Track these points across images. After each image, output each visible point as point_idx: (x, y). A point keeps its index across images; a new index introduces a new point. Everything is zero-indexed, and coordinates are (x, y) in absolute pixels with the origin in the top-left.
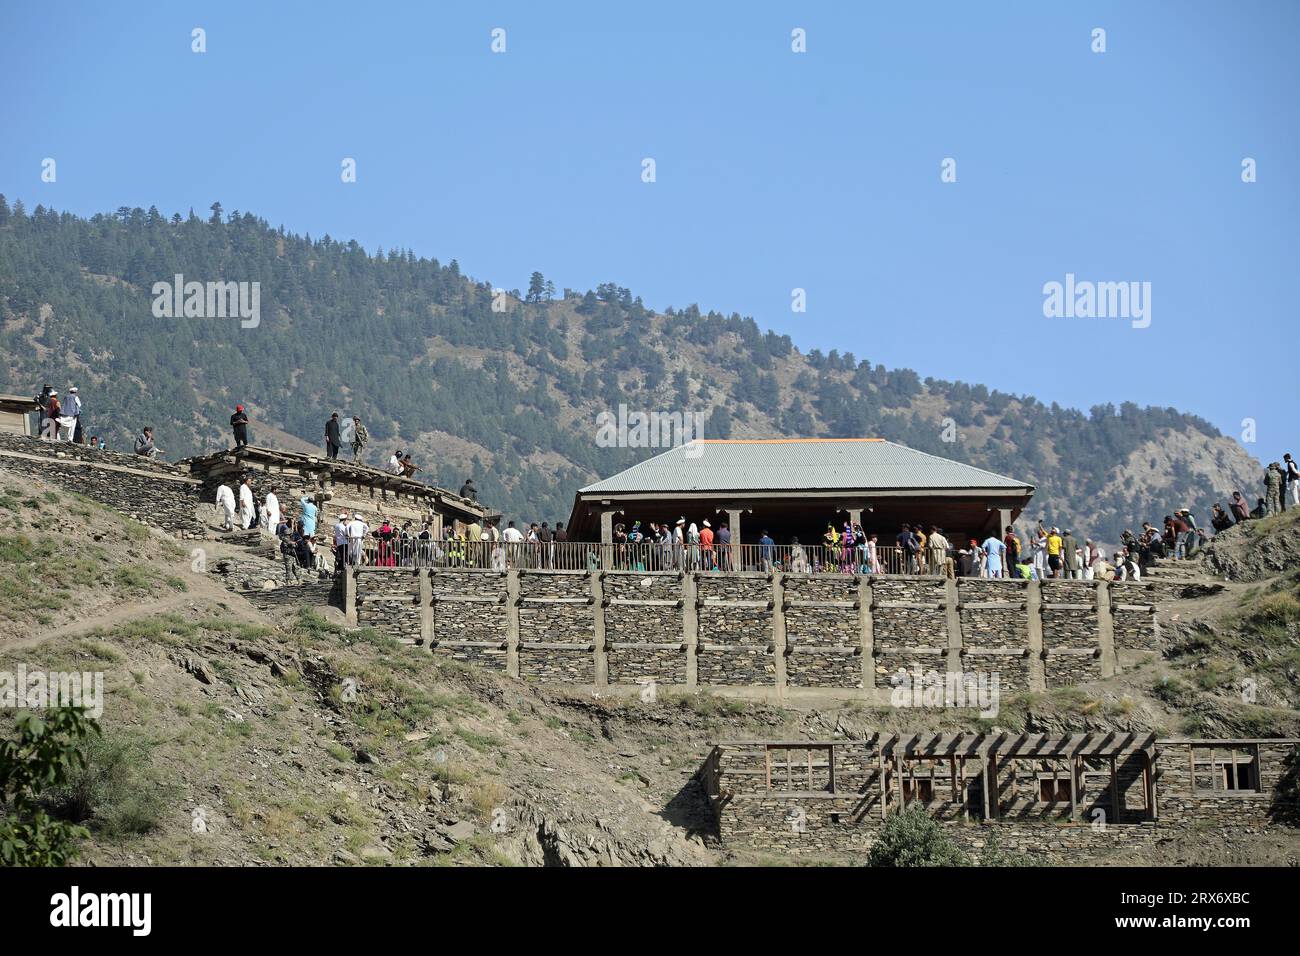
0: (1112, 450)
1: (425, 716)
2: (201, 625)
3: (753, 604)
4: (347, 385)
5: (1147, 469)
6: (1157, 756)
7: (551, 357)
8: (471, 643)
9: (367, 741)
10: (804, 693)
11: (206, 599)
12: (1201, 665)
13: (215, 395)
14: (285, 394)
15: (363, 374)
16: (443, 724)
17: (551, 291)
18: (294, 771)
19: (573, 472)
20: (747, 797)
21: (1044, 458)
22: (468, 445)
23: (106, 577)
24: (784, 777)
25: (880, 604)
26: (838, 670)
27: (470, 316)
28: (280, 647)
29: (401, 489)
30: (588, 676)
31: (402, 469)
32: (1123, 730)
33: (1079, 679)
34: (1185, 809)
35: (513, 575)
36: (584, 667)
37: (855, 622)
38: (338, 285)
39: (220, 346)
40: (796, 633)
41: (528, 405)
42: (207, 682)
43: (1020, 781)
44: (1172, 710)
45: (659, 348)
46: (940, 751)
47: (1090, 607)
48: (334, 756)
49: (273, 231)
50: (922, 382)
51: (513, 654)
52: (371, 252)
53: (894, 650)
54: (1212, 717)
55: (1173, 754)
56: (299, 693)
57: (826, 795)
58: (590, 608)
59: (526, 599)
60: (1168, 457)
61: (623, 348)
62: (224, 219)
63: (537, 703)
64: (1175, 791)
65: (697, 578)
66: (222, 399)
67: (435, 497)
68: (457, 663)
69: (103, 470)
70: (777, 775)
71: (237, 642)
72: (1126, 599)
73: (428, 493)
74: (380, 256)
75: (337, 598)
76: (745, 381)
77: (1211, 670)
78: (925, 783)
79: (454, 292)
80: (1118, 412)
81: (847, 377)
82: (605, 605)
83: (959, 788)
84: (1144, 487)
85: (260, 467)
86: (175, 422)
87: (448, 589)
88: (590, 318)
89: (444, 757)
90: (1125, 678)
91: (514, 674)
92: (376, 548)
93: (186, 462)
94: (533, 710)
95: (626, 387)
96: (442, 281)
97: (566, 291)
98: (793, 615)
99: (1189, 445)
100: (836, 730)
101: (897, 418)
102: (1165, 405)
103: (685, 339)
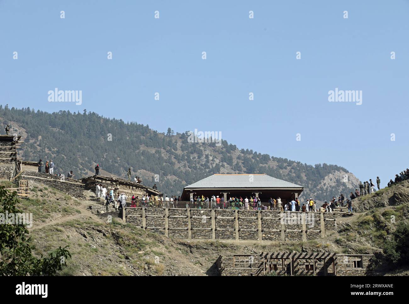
0: (320, 176)
1: (144, 247)
2: (85, 223)
3: (230, 218)
4: (119, 157)
5: (329, 181)
6: (336, 258)
7: (173, 150)
8: (156, 228)
9: (128, 254)
10: (243, 241)
11: (86, 216)
12: (347, 235)
13: (84, 160)
14: (103, 160)
15: (123, 154)
16: (148, 249)
17: (173, 133)
18: (109, 261)
19: (178, 181)
20: (228, 269)
21: (303, 178)
22: (151, 173)
23: (60, 210)
24: (238, 263)
25: (264, 218)
26: (252, 236)
27: (152, 139)
28: (106, 228)
29: (137, 187)
30: (186, 237)
31: (137, 181)
32: (327, 252)
33: (316, 238)
34: (343, 273)
35: (167, 210)
36: (185, 234)
37: (257, 223)
38: (117, 131)
39: (86, 147)
40: (241, 226)
41: (167, 163)
42: (86, 238)
43: (300, 265)
44: (340, 246)
45: (202, 148)
46: (279, 257)
47: (318, 219)
48: (120, 257)
49: (100, 117)
50: (271, 157)
51: (167, 231)
52: (126, 122)
53: (267, 230)
54: (350, 249)
55: (341, 258)
56: (110, 241)
57: (249, 268)
58: (187, 218)
59: (170, 216)
60: (335, 178)
61: (192, 148)
62: (87, 113)
63: (173, 244)
64: (341, 268)
65: (215, 211)
66: (86, 161)
67: (146, 189)
68: (152, 233)
69: (59, 181)
70: (236, 263)
71: (94, 227)
72: (328, 217)
73: (144, 188)
74: (128, 123)
75: (120, 216)
76: (224, 157)
77: (350, 236)
78: (275, 265)
79: (147, 133)
80: (322, 166)
81: (251, 156)
82: (191, 218)
83: (284, 267)
84: (329, 186)
85: (100, 181)
86: (74, 167)
87: (150, 213)
88: (183, 140)
89: (148, 258)
90: (327, 238)
91: (167, 236)
92: (131, 202)
93: (81, 179)
94: (172, 245)
95: (192, 158)
96: (144, 130)
97: (177, 133)
98: (241, 221)
99: (341, 175)
100: (252, 251)
101: (264, 167)
102: (334, 164)
103: (208, 146)
